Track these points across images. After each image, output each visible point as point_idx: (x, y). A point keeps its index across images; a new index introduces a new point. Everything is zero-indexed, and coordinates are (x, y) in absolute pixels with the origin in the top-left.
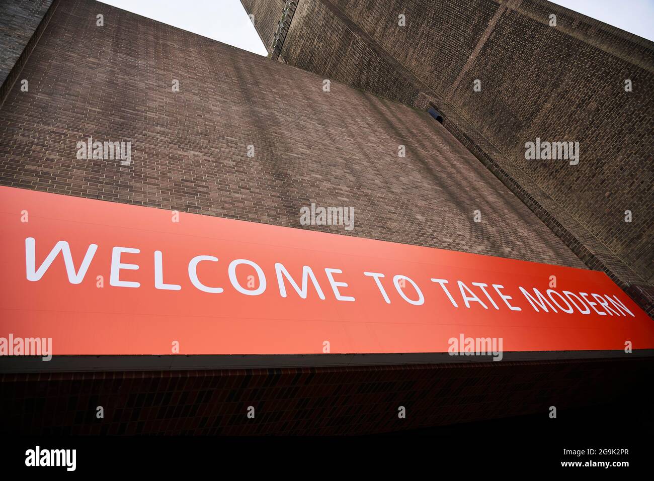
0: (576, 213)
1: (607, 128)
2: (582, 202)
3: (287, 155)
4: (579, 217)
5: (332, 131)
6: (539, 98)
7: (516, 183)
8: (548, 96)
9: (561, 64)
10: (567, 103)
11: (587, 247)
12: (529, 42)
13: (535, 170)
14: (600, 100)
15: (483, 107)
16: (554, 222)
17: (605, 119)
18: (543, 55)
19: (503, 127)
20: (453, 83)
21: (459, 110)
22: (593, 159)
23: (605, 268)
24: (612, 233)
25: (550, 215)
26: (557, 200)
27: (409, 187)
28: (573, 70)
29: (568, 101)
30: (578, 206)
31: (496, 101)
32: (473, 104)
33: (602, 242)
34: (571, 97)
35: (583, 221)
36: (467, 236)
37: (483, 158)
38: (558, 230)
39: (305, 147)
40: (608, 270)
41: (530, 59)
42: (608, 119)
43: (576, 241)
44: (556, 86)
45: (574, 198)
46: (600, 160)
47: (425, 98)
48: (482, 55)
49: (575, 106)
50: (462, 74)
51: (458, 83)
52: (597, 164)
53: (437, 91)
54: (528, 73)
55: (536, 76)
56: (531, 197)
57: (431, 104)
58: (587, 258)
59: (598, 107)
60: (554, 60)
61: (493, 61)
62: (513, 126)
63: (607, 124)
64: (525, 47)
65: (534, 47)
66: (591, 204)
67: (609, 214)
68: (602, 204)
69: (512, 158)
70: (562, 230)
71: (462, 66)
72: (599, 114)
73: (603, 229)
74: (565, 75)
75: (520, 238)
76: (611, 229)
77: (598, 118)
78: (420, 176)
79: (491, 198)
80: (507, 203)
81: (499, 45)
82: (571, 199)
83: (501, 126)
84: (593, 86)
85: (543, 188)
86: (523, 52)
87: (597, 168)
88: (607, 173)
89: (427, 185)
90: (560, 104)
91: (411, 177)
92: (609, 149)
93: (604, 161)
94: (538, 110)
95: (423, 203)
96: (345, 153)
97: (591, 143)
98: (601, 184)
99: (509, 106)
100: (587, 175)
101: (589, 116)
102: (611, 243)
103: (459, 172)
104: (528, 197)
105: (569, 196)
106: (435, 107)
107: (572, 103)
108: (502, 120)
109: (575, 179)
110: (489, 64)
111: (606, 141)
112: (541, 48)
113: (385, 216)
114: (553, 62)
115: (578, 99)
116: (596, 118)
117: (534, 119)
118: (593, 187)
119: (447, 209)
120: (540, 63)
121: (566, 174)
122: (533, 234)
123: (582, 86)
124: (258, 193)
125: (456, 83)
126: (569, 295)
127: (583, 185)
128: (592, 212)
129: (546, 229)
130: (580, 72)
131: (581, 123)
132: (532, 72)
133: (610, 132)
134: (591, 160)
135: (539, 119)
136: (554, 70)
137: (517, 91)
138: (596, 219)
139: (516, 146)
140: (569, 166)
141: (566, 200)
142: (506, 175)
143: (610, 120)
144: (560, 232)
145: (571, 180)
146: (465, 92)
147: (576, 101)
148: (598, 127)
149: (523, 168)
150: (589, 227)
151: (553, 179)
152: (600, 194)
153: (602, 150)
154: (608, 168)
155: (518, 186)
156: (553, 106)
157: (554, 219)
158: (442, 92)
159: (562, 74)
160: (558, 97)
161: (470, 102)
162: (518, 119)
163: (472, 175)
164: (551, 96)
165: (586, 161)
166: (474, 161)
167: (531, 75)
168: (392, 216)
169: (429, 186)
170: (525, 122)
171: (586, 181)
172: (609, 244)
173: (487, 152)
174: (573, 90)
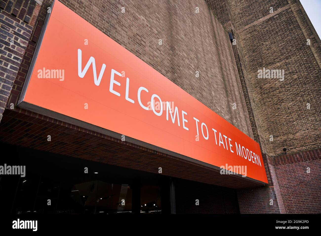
0: (261, 114)
1: (294, 89)
2: (266, 111)
3: (177, 36)
4: (261, 116)
5: (194, 29)
6: (277, 58)
7: (247, 90)
8: (281, 60)
9: (295, 50)
10: (286, 68)
11: (258, 131)
12: (289, 31)
13: (256, 87)
14: (300, 76)
15: (252, 46)
16: (252, 114)
17: (296, 85)
18: (291, 41)
19: (254, 61)
20: (245, 26)
21: (241, 40)
22: (281, 98)
23: (260, 143)
24: (268, 129)
25: (252, 111)
26: (257, 105)
27: (213, 75)
28: (298, 56)
29: (287, 68)
30: (263, 112)
31: (259, 48)
32: (248, 41)
33: (263, 131)
34: (289, 67)
35: (261, 119)
36: (225, 109)
37: (240, 71)
38: (252, 118)
39: (184, 34)
40: (261, 144)
41: (285, 39)
42: (297, 86)
43: (256, 126)
44: (287, 58)
45: (263, 108)
46: (283, 100)
47: (231, 26)
48: (266, 22)
49: (288, 72)
50: (252, 24)
51: (248, 27)
52: (281, 101)
53: (236, 24)
54: (280, 44)
55: (282, 48)
56: (249, 99)
57: (232, 30)
58: (256, 135)
59: (297, 78)
60: (294, 46)
61: (269, 28)
62: (259, 63)
63: (295, 88)
64: (286, 32)
65: (290, 35)
66: (268, 114)
67: (272, 122)
68: (272, 117)
69: (250, 76)
70: (253, 119)
71: (254, 20)
72: (295, 82)
73: (266, 126)
74: (294, 56)
75: (240, 116)
76: (269, 128)
77: (293, 83)
78: (218, 71)
79: (237, 93)
80: (241, 98)
81: (276, 23)
82: (262, 108)
83: (254, 60)
84: (301, 69)
85: (254, 96)
86: (283, 34)
87: (280, 102)
88: (282, 107)
89: (219, 76)
90: (283, 67)
91: (215, 70)
92: (289, 98)
93: (284, 101)
94: (273, 63)
95: (216, 86)
96: (197, 45)
97: (284, 91)
98: (277, 109)
99: (263, 53)
100: (274, 102)
101: (291, 80)
102: (266, 133)
103: (230, 74)
104: (248, 99)
105: (262, 106)
106: (232, 33)
107: (288, 70)
108: (256, 57)
109: (269, 101)
110: (267, 28)
111: (290, 94)
112: (292, 38)
113: (203, 88)
114: (292, 47)
115: (291, 70)
116: (293, 82)
117: (269, 66)
118: (273, 108)
119: (222, 93)
120: (287, 44)
121: (267, 97)
122: (244, 117)
123: (297, 65)
124: (163, 55)
125: (247, 27)
126: (248, 151)
127: (270, 105)
128: (267, 117)
129: (248, 116)
130: (300, 59)
131: (286, 81)
132: (281, 45)
133: (294, 92)
134: (280, 97)
135: (271, 68)
136: (291, 51)
137: (270, 49)
138: (267, 121)
139: (255, 72)
140: (270, 94)
141: (260, 107)
142: (245, 84)
143: (297, 87)
144: (252, 120)
145: (267, 100)
146: (248, 34)
147: (290, 70)
148: (291, 87)
149: (252, 83)
150: (262, 122)
151: (260, 95)
152: (274, 112)
153: (286, 96)
154: (284, 105)
155: (247, 92)
156: (280, 66)
157: (253, 113)
158: (238, 26)
159: (292, 55)
160: (284, 63)
161: (247, 40)
162: (263, 62)
163: (234, 78)
164: (282, 61)
165: (278, 97)
166: (236, 71)
167: (280, 46)
168: (205, 89)
169: (220, 78)
170: (265, 65)
171: (272, 104)
172: (265, 133)
173: (243, 69)
174: (292, 65)
